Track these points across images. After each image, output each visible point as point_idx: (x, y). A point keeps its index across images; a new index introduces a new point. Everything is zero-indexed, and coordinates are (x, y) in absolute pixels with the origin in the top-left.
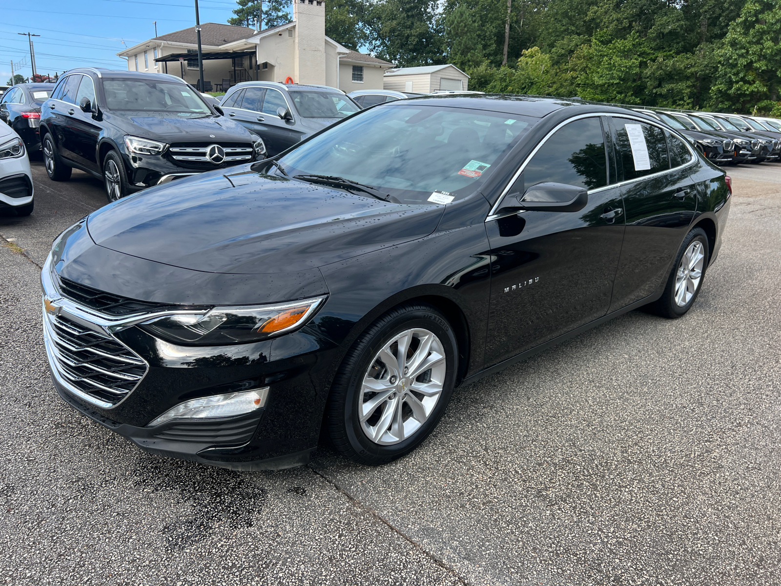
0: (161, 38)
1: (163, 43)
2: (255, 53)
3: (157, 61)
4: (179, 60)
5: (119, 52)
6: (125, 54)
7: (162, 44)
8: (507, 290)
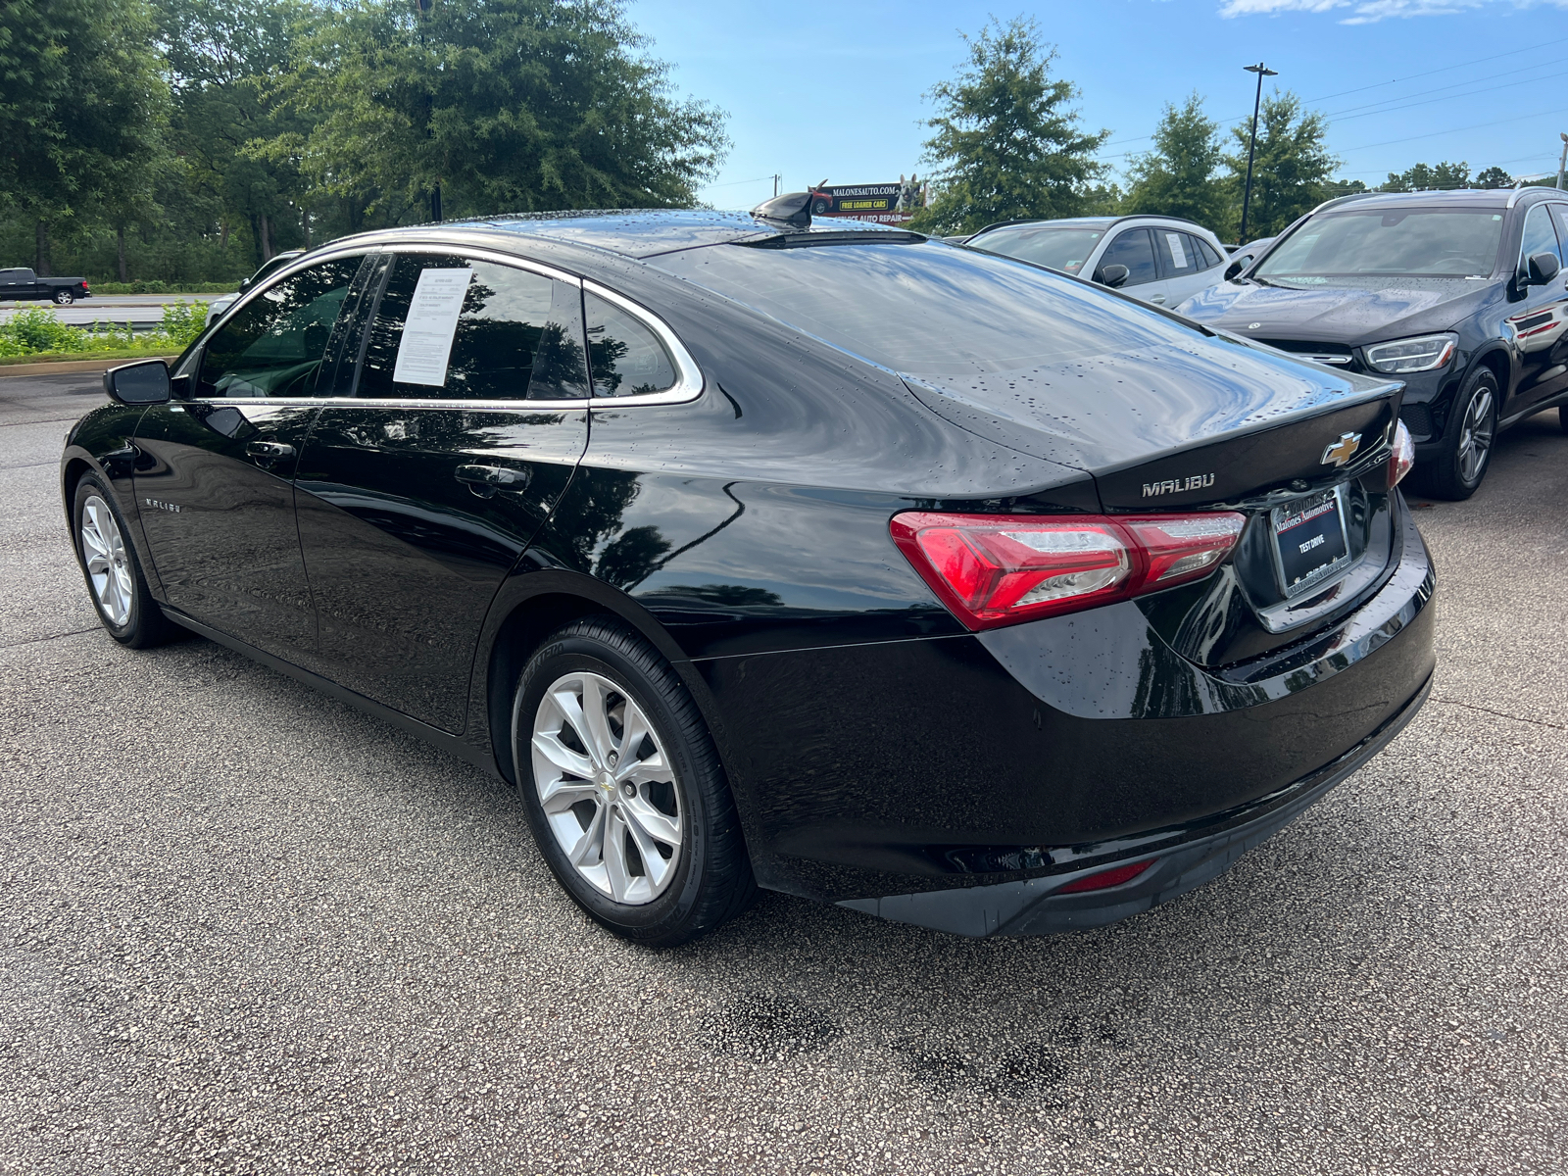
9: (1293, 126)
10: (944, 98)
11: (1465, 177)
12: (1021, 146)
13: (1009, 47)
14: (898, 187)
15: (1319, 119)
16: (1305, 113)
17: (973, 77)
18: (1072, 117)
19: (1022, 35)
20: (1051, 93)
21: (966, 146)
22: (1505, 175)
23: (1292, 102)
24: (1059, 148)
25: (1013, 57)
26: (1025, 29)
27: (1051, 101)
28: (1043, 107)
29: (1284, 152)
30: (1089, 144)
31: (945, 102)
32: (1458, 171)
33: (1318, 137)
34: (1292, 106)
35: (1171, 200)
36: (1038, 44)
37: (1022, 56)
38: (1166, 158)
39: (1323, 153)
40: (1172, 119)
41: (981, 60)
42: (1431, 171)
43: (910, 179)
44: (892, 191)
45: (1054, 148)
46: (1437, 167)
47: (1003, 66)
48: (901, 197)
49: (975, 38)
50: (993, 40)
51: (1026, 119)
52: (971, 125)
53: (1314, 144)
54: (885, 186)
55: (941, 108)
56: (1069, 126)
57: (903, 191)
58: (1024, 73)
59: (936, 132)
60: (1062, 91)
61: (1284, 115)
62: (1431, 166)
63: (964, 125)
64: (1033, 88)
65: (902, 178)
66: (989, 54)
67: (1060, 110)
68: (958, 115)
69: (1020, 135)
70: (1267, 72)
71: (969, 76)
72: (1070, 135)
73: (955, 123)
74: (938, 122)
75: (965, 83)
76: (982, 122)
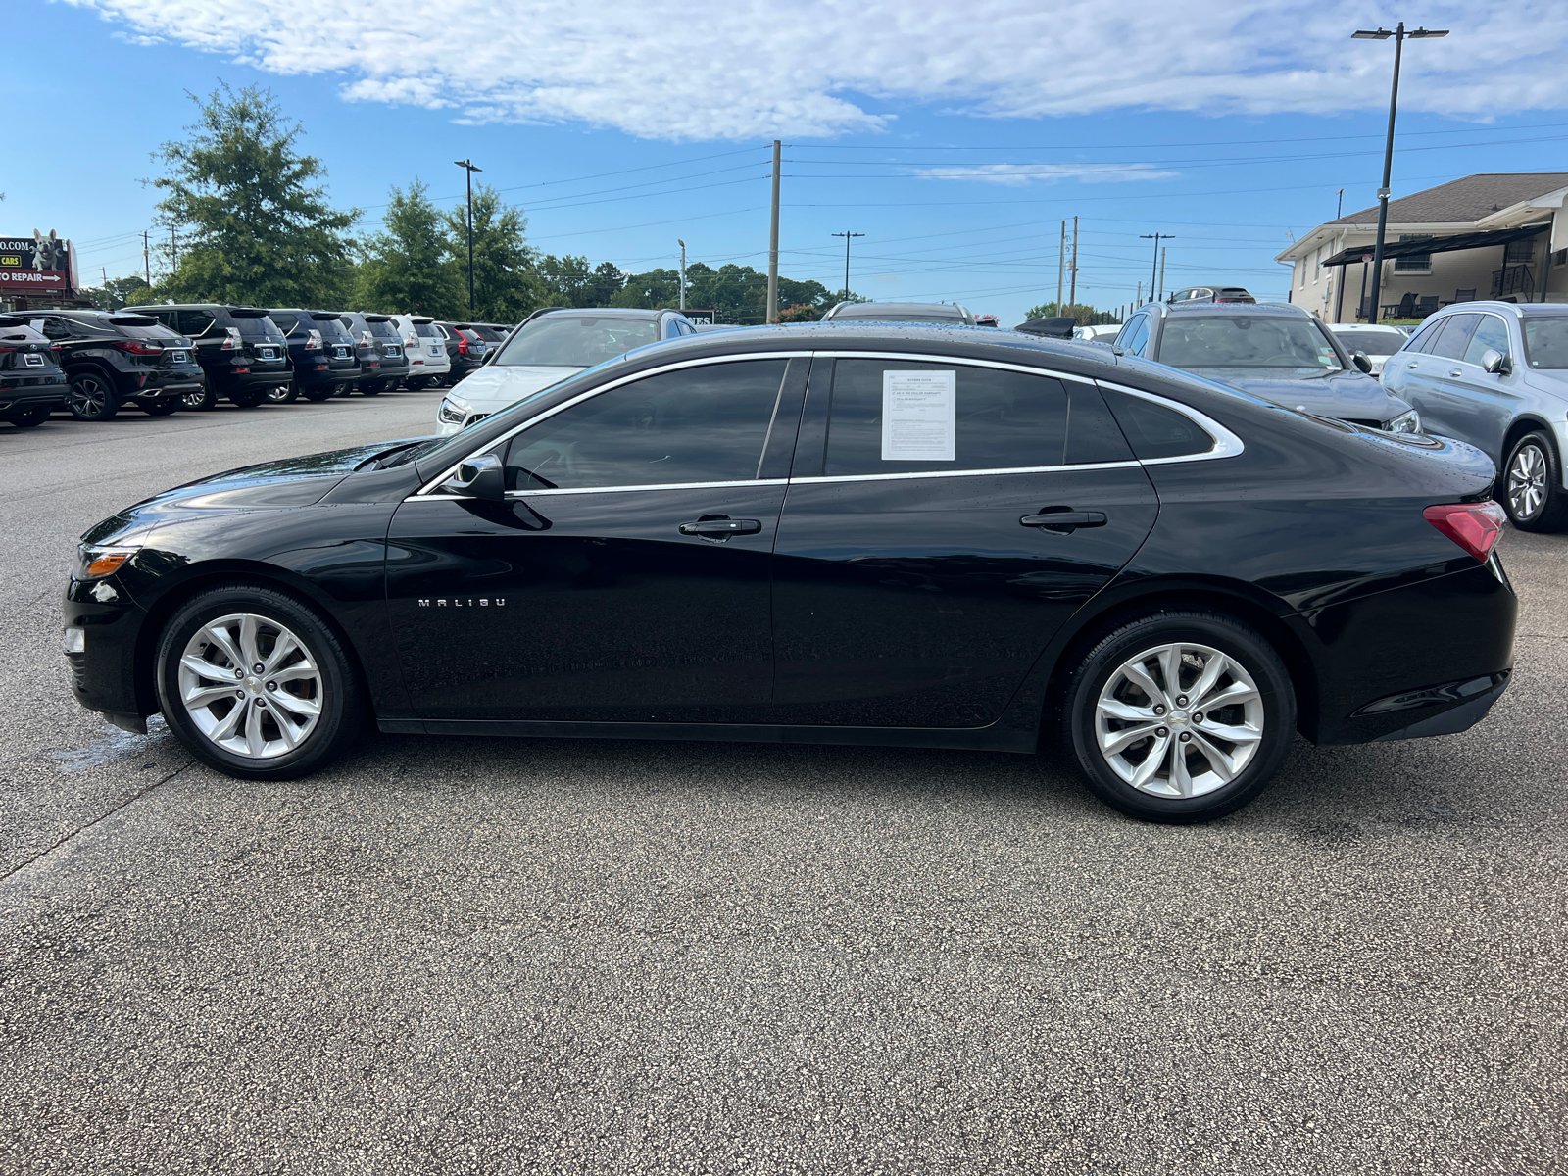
0: (1347, 220)
1: (1346, 228)
2: (1548, 228)
3: (1327, 264)
4: (1360, 260)
5: (1279, 253)
6: (1288, 256)
7: (1346, 231)
8: (424, 602)
9: (496, 218)
10: (177, 158)
11: (587, 269)
12: (269, 217)
13: (244, 114)
14: (32, 242)
15: (519, 215)
16: (505, 208)
17: (208, 141)
18: (318, 193)
19: (258, 105)
20: (297, 167)
21: (209, 213)
22: (615, 269)
23: (493, 197)
24: (312, 222)
25: (251, 126)
26: (262, 98)
27: (298, 175)
28: (289, 181)
29: (496, 241)
30: (342, 222)
31: (178, 163)
32: (580, 263)
33: (520, 230)
34: (493, 201)
35: (412, 279)
36: (277, 117)
37: (261, 126)
38: (399, 239)
39: (525, 243)
40: (400, 203)
41: (215, 124)
42: (560, 262)
43: (48, 235)
44: (26, 247)
45: (307, 222)
46: (564, 259)
47: (239, 135)
48: (38, 254)
49: (207, 102)
50: (226, 105)
51: (272, 190)
52: (212, 190)
53: (518, 236)
54: (15, 240)
55: (176, 170)
56: (319, 202)
57: (40, 248)
58: (266, 143)
59: (167, 194)
60: (308, 166)
61: (488, 207)
62: (559, 258)
63: (203, 190)
64: (277, 162)
65: (37, 233)
66: (224, 119)
67: (308, 184)
68: (195, 178)
69: (266, 205)
70: (474, 168)
71: (203, 140)
72: (321, 211)
73: (192, 188)
74: (166, 183)
75: (202, 147)
76: (223, 188)
